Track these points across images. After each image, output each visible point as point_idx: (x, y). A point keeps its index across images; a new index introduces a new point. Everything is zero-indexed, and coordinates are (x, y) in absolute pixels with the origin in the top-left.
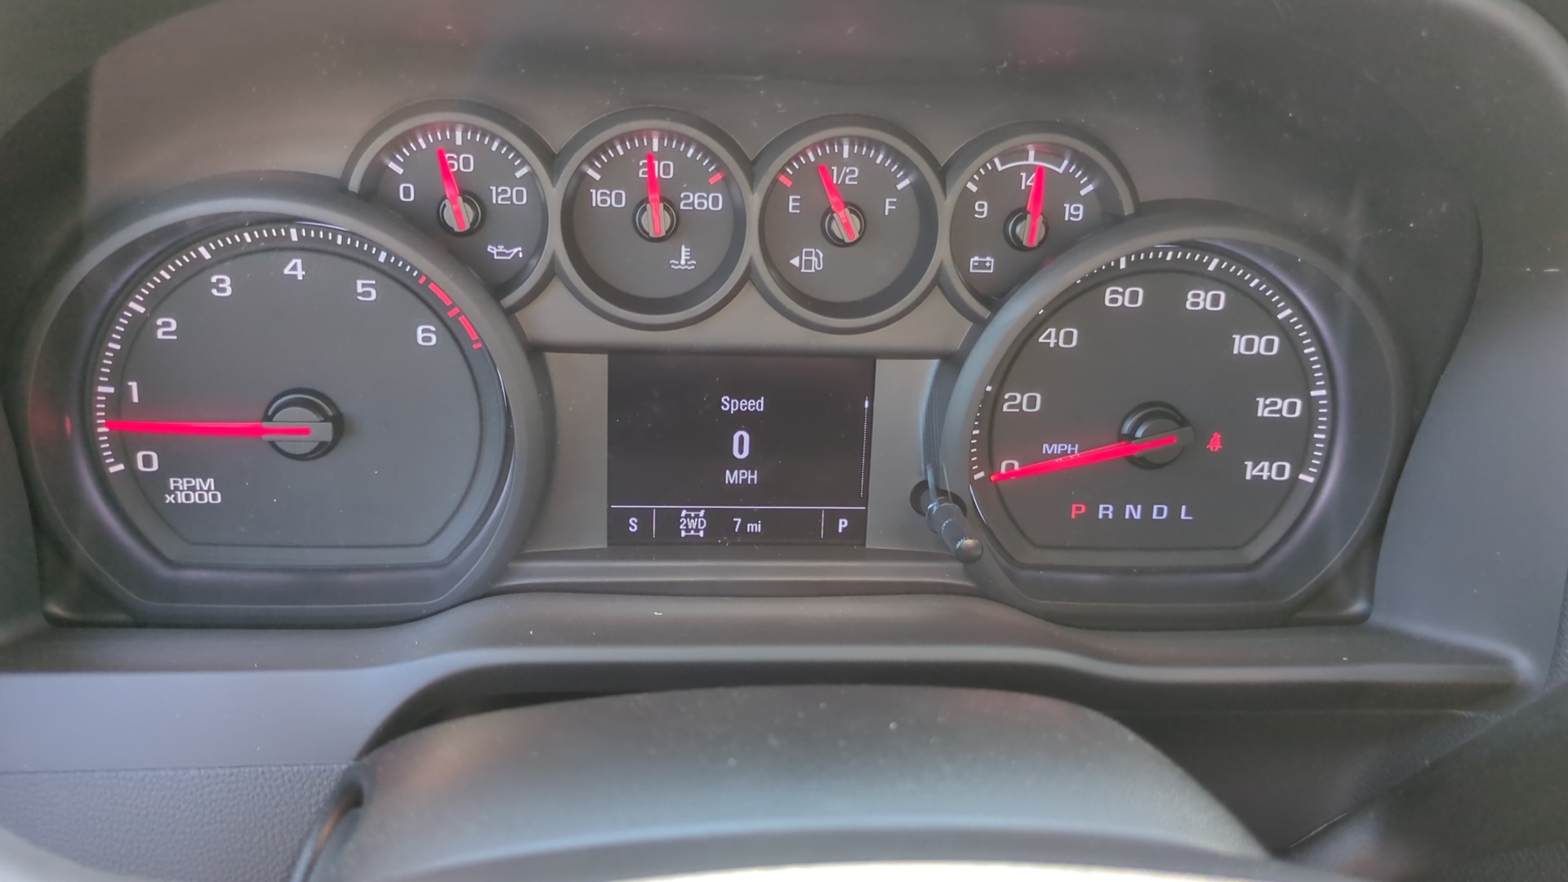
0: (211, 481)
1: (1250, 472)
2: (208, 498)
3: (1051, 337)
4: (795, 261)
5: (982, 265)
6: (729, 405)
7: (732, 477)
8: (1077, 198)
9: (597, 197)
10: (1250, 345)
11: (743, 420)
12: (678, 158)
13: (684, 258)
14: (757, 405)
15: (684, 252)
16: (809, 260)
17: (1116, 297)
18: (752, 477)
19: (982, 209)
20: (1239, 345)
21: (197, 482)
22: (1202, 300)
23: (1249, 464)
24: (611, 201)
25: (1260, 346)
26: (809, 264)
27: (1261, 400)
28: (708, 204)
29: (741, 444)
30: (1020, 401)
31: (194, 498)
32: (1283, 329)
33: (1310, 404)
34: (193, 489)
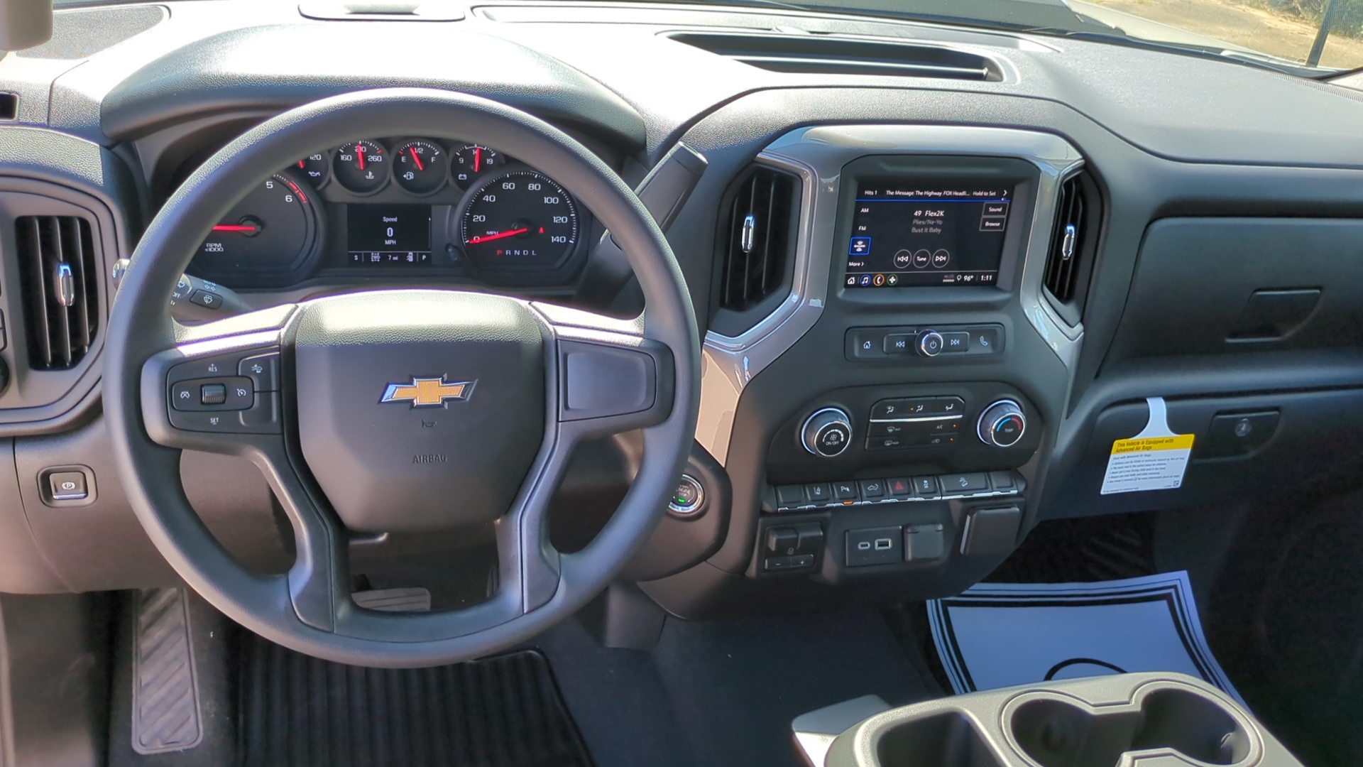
0: (220, 245)
1: (553, 240)
2: (219, 250)
3: (487, 198)
4: (405, 176)
5: (463, 177)
6: (386, 220)
7: (388, 242)
8: (490, 157)
9: (342, 157)
10: (549, 200)
11: (390, 224)
12: (367, 146)
13: (370, 176)
14: (395, 220)
15: (370, 173)
16: (409, 176)
17: (507, 186)
18: (394, 242)
19: (462, 161)
20: (546, 200)
21: (215, 245)
22: (533, 187)
23: (553, 238)
24: (347, 159)
25: (553, 200)
26: (409, 177)
27: (555, 218)
28: (377, 160)
29: (390, 232)
30: (478, 218)
31: (215, 249)
32: (560, 196)
33: (570, 218)
34: (214, 247)
